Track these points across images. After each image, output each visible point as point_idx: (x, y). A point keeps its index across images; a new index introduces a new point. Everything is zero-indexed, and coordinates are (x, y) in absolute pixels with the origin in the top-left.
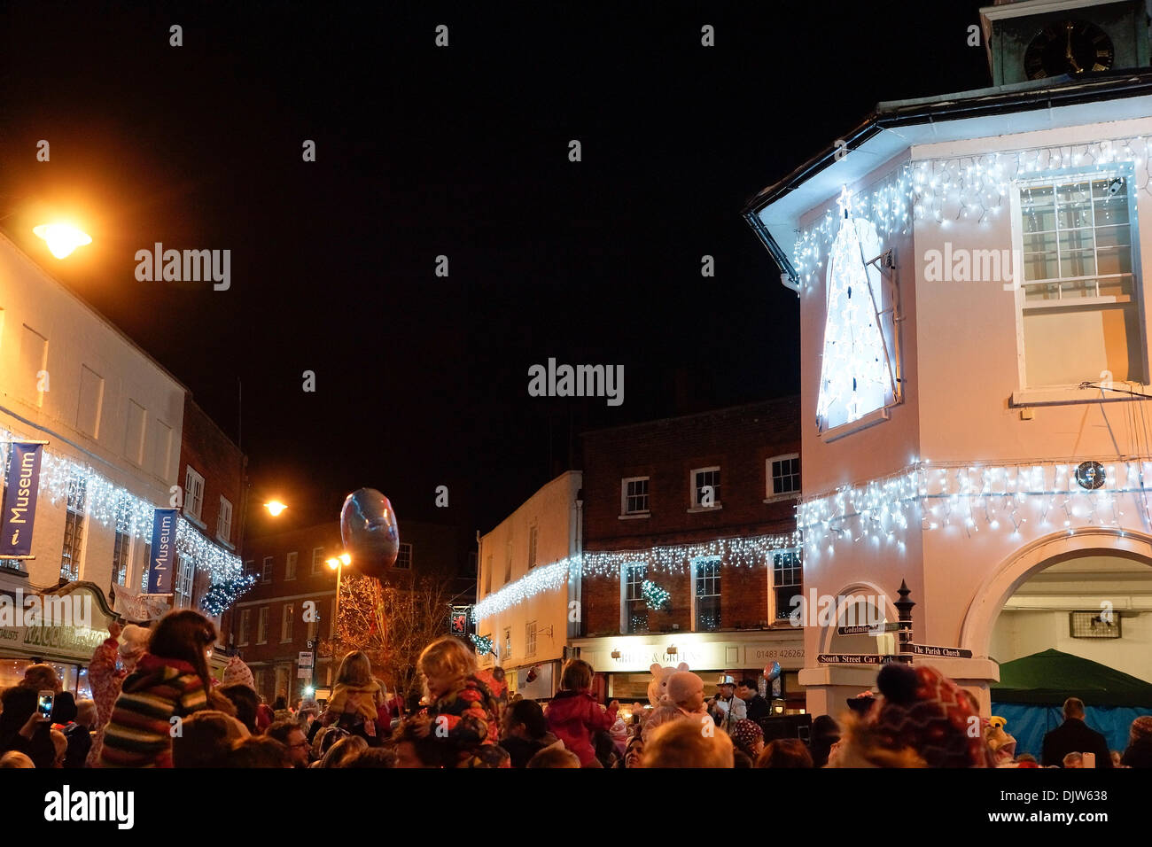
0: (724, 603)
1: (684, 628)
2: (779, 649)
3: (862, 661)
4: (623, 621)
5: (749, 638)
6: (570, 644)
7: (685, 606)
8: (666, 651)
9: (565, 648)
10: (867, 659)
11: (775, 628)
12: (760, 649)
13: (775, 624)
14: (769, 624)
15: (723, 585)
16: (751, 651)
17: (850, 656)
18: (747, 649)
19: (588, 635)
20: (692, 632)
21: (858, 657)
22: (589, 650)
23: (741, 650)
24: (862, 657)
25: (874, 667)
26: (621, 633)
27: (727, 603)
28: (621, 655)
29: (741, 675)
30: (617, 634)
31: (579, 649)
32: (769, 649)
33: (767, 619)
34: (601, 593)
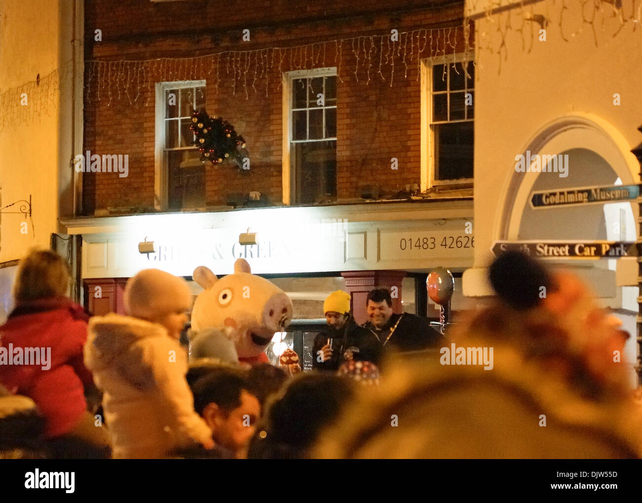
0: (342, 153)
1: (269, 199)
2: (439, 234)
3: (572, 252)
4: (158, 188)
5: (388, 215)
6: (62, 228)
7: (273, 159)
8: (237, 240)
9: (54, 237)
10: (581, 250)
11: (433, 196)
12: (406, 235)
13: (434, 189)
14: (423, 189)
15: (342, 123)
16: (391, 239)
17: (550, 245)
18: (382, 235)
19: (97, 212)
20: (284, 206)
21: (563, 245)
22: (96, 240)
23: (372, 237)
24: (572, 247)
25: (596, 265)
26: (157, 208)
27: (348, 153)
28: (156, 248)
29: (372, 281)
30: (148, 210)
31: (80, 238)
32: (422, 235)
33: (418, 180)
34: (119, 137)
